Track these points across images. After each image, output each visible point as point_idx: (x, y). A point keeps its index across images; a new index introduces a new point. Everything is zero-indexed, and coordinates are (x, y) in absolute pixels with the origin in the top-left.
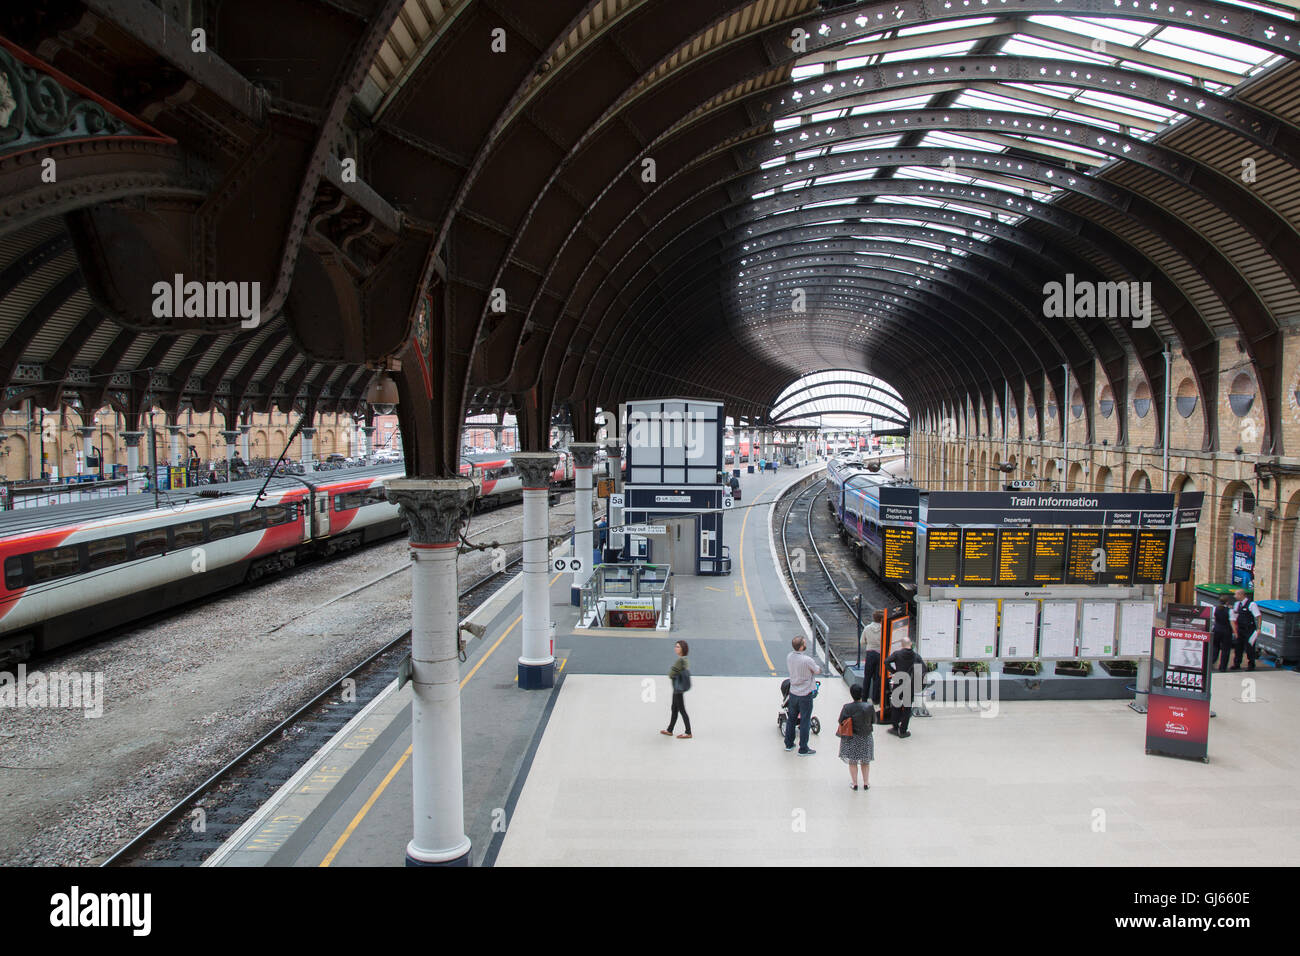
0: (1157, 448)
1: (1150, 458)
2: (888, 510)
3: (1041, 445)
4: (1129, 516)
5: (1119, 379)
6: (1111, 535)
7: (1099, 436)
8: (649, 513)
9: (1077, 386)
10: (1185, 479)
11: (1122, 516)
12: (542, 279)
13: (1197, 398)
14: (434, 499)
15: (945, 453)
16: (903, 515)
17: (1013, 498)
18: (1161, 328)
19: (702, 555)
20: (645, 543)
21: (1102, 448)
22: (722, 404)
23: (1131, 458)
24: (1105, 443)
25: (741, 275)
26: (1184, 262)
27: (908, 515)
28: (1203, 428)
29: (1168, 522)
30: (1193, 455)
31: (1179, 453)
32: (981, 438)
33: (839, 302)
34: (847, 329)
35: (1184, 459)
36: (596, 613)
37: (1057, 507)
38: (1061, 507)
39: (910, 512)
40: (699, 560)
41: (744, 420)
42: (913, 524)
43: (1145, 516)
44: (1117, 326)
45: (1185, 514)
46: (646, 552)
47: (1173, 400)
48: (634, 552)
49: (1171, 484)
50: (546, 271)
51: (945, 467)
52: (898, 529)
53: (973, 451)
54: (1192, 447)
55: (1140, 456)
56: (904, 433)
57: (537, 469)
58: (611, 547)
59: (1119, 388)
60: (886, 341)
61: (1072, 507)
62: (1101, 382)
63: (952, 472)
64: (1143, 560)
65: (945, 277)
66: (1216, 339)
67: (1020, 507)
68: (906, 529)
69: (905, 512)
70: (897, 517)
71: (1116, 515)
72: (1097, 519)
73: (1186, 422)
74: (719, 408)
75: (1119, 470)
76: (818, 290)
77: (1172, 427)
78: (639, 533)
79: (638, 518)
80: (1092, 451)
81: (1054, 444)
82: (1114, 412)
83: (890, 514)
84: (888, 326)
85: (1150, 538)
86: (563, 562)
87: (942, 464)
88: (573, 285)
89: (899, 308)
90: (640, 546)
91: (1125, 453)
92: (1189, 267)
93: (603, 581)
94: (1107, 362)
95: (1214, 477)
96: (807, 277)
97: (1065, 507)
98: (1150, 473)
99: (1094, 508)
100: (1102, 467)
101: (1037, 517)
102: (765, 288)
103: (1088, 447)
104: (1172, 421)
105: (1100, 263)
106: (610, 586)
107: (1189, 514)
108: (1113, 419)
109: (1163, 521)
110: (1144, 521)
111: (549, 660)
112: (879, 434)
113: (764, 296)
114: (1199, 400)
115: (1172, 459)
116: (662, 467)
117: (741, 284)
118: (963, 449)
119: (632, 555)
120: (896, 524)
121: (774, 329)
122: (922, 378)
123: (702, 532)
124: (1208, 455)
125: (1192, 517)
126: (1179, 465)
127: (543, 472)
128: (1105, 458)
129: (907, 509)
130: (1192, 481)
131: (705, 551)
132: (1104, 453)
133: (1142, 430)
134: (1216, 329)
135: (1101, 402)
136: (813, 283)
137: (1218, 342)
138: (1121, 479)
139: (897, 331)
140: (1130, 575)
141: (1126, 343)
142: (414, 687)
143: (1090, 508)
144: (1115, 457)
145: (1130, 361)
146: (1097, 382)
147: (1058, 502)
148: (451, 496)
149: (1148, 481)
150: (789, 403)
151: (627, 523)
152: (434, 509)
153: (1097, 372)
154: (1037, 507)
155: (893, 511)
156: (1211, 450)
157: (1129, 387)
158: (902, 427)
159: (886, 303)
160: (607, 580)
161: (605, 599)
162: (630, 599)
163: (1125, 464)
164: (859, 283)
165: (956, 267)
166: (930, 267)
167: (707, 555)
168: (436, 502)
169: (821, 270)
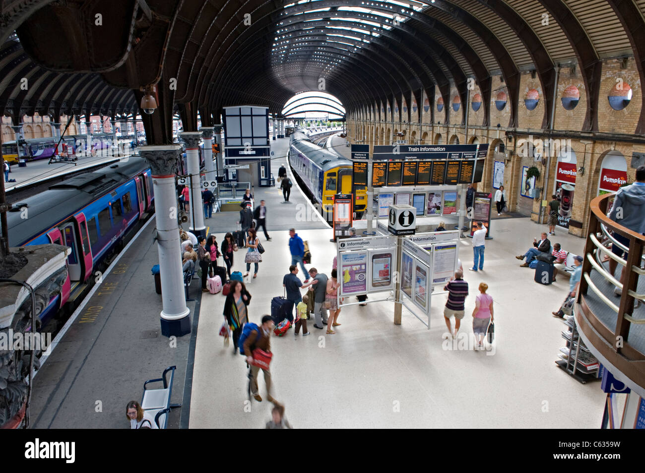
0: (462, 125)
1: (459, 129)
2: (355, 154)
3: (410, 125)
4: (458, 155)
5: (446, 94)
6: (450, 163)
7: (436, 120)
8: (237, 159)
9: (427, 98)
10: (474, 138)
11: (455, 155)
12: (199, 46)
13: (481, 102)
14: (164, 154)
15: (364, 129)
16: (362, 156)
17: (410, 148)
18: (466, 71)
19: (262, 178)
20: (235, 173)
21: (438, 125)
22: (268, 108)
23: (451, 130)
24: (439, 123)
25: (274, 45)
26: (480, 40)
27: (364, 156)
28: (483, 116)
29: (474, 157)
30: (478, 128)
31: (472, 127)
32: (381, 122)
33: (317, 59)
34: (320, 72)
35: (474, 130)
36: (218, 205)
37: (428, 151)
38: (430, 151)
39: (365, 155)
40: (260, 180)
41: (270, 115)
42: (367, 161)
43: (465, 154)
44: (447, 70)
45: (481, 153)
46: (236, 177)
47: (470, 104)
48: (231, 178)
49: (468, 141)
50: (201, 42)
51: (364, 135)
52: (360, 163)
53: (377, 128)
54: (478, 124)
55: (454, 129)
56: (343, 120)
57: (192, 139)
58: (219, 176)
59: (446, 98)
60: (337, 78)
61: (434, 152)
62: (438, 96)
63: (368, 137)
64: (463, 174)
65: (369, 46)
66: (491, 76)
67: (412, 152)
68: (363, 163)
69: (363, 155)
70: (359, 158)
71: (453, 155)
72: (444, 156)
73: (476, 114)
74: (267, 109)
75: (445, 135)
76: (308, 53)
77: (469, 116)
78: (232, 169)
79: (232, 162)
80: (433, 127)
81: (415, 124)
82: (444, 109)
83: (356, 156)
84: (340, 70)
85: (466, 164)
86: (207, 183)
87: (363, 133)
88: (209, 50)
89: (345, 61)
90: (233, 175)
91: (448, 127)
92: (482, 42)
93: (219, 191)
94: (441, 86)
95: (488, 137)
96: (304, 47)
97: (431, 151)
98: (459, 136)
99: (444, 151)
100: (437, 134)
101: (419, 156)
102: (284, 51)
103: (431, 125)
104: (469, 113)
105: (441, 40)
106: (222, 193)
107: (482, 153)
108: (443, 113)
109: (472, 157)
110: (464, 157)
111: (204, 228)
112: (331, 121)
113: (283, 55)
114: (482, 103)
115: (469, 130)
116: (241, 138)
117: (273, 50)
118: (373, 127)
119: (229, 179)
120: (358, 160)
121: (286, 72)
122: (353, 95)
123: (261, 167)
124: (485, 128)
125: (483, 155)
126: (472, 132)
127: (196, 141)
128: (439, 130)
129: (364, 154)
130: (477, 139)
131: (263, 176)
132: (439, 127)
133: (456, 117)
134: (491, 72)
135: (437, 105)
136: (306, 50)
137: (491, 77)
138: (446, 139)
139: (343, 72)
140: (457, 180)
141: (450, 78)
142: (159, 242)
143: (442, 151)
144: (443, 129)
145: (451, 86)
146: (436, 95)
147: (429, 149)
148: (172, 153)
149: (458, 140)
150: (290, 107)
151: (226, 164)
152: (164, 160)
153: (436, 91)
154: (419, 151)
155: (358, 155)
156: (487, 125)
157: (451, 98)
158: (342, 117)
159: (339, 59)
160: (221, 191)
161: (220, 199)
162: (232, 199)
163: (448, 133)
164: (328, 50)
165: (374, 42)
166: (362, 42)
167: (264, 178)
168: (164, 156)
169: (311, 43)
